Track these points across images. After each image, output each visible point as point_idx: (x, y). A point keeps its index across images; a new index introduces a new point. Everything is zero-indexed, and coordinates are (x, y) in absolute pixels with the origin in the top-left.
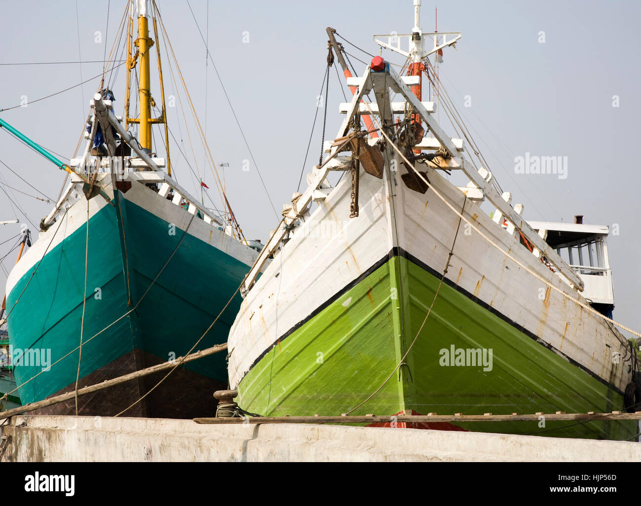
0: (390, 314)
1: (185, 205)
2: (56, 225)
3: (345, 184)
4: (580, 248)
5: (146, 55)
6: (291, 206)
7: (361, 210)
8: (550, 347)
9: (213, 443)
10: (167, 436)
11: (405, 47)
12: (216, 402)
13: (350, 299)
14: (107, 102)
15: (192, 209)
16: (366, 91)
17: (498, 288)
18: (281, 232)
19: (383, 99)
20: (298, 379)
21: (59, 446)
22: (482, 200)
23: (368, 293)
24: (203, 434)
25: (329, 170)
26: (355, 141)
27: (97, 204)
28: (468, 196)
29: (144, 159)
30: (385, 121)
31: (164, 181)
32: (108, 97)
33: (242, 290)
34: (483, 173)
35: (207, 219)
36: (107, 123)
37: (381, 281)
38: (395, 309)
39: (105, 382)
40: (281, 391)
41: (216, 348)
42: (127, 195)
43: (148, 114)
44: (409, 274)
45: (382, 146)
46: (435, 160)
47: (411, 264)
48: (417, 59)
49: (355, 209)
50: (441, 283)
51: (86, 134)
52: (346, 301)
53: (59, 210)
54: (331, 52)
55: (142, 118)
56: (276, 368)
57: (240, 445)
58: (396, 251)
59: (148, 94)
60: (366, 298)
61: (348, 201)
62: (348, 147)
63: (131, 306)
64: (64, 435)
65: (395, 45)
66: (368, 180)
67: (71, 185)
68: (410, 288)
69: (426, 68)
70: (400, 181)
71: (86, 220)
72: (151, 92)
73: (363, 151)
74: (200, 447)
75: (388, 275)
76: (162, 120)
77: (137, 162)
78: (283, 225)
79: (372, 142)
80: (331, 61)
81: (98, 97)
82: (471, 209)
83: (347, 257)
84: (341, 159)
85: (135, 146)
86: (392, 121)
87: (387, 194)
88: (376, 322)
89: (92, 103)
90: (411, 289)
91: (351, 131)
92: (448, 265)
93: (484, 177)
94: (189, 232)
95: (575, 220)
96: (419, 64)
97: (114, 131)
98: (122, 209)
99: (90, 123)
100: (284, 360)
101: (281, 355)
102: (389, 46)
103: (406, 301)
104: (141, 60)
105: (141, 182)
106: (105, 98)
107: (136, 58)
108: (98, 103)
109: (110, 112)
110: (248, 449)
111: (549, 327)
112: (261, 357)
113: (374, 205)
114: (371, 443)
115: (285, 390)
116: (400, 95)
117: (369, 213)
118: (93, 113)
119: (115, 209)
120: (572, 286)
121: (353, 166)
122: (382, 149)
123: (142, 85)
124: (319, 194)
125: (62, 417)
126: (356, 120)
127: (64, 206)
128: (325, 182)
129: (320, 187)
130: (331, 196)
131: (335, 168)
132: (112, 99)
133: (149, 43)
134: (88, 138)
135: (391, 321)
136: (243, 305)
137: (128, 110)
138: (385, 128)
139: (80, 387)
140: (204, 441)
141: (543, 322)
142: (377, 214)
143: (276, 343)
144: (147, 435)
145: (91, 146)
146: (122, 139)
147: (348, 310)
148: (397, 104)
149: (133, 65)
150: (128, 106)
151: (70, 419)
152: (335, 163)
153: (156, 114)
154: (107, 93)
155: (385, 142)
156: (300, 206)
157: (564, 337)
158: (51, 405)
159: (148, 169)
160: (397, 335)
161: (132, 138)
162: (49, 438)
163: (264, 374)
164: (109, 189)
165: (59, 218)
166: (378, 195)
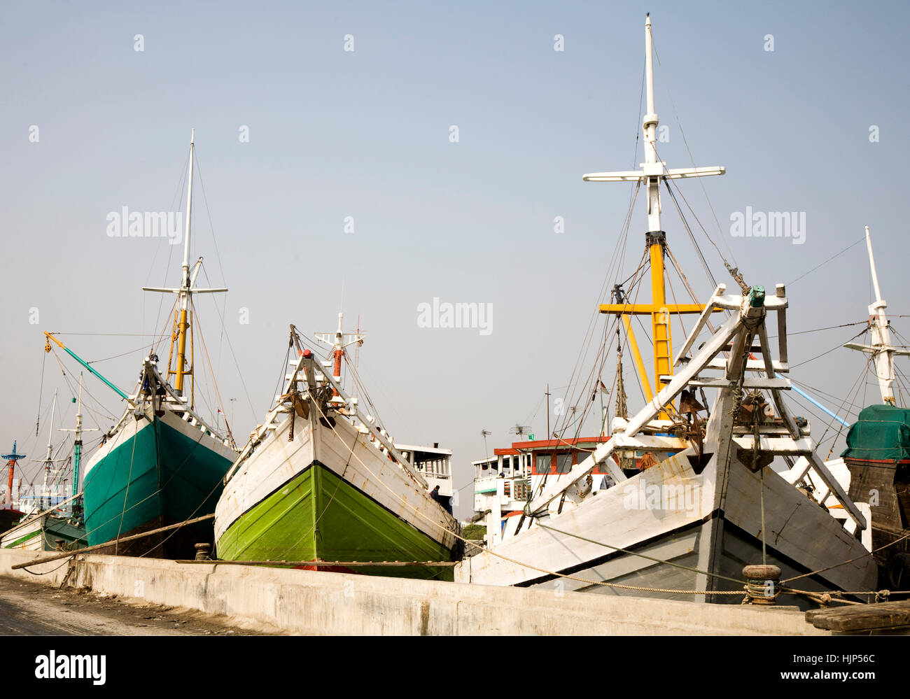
0: (310, 500)
1: (199, 426)
2: (117, 435)
3: (287, 422)
4: (437, 462)
5: (184, 333)
6: (255, 432)
7: (296, 437)
8: (406, 522)
9: (189, 575)
10: (164, 570)
11: (332, 341)
12: (196, 550)
13: (287, 490)
14: (154, 363)
15: (203, 429)
16: (300, 369)
17: (376, 486)
18: (249, 447)
19: (310, 374)
20: (255, 537)
21: (102, 574)
22: (368, 434)
23: (298, 487)
24: (185, 570)
25: (278, 412)
26: (293, 397)
27: (143, 424)
28: (360, 431)
29: (174, 397)
30: (310, 386)
31: (186, 411)
32: (155, 359)
33: (224, 482)
34: (369, 418)
35: (213, 435)
36: (152, 375)
37: (306, 480)
38: (313, 496)
39: (137, 535)
40: (244, 544)
41: (208, 516)
42: (162, 419)
43: (182, 368)
44: (323, 476)
45: (309, 400)
46: (340, 410)
47: (324, 470)
48: (339, 348)
49: (292, 436)
50: (341, 482)
51: (139, 381)
52: (285, 491)
53: (120, 425)
54: (292, 339)
55: (178, 371)
56: (242, 530)
57: (205, 577)
58: (315, 462)
59: (183, 356)
60: (297, 490)
61: (289, 431)
62: (289, 400)
63: (160, 487)
64: (106, 567)
65: (326, 339)
66: (299, 420)
67: (128, 411)
68: (323, 484)
69: (344, 354)
70: (319, 422)
71: (135, 434)
72: (186, 355)
73: (297, 402)
74: (182, 577)
75: (310, 476)
76: (191, 372)
77: (170, 398)
78: (250, 443)
79: (304, 397)
80: (291, 344)
81: (148, 359)
82: (362, 439)
83: (287, 464)
84: (285, 406)
85: (169, 389)
86: (315, 386)
87: (311, 428)
88: (302, 504)
89: (144, 363)
90: (324, 486)
91: (292, 391)
92: (345, 472)
93: (370, 421)
94: (200, 443)
95: (433, 445)
96: (340, 351)
97: (156, 379)
98: (159, 428)
99: (142, 374)
100: (247, 525)
101: (245, 523)
102: (323, 340)
103: (320, 492)
104: (180, 336)
105: (172, 411)
106: (153, 360)
107: (178, 334)
108: (147, 363)
109: (154, 369)
110: (209, 579)
111: (407, 510)
112: (233, 523)
113: (304, 434)
114: (276, 578)
115: (246, 544)
116: (320, 372)
117: (301, 439)
118: (144, 368)
119: (153, 428)
120: (422, 487)
121: (292, 411)
122: (309, 402)
123: (180, 351)
124: (272, 426)
125: (106, 556)
126: (295, 384)
127: (123, 424)
128: (276, 419)
129: (273, 422)
130: (279, 428)
131: (281, 412)
132: (157, 361)
133: (186, 326)
134: (140, 383)
135: (311, 504)
136: (225, 491)
137: (170, 366)
138: (310, 390)
139: (121, 537)
140: (185, 574)
141: (403, 507)
142: (305, 440)
143: (242, 515)
144: (153, 569)
145: (142, 388)
146: (161, 385)
147: (286, 496)
148: (319, 377)
149: (175, 339)
150: (170, 363)
151: (110, 557)
152: (281, 408)
153: (187, 369)
154: (154, 357)
155: (310, 399)
156: (261, 432)
157: (415, 517)
158: (101, 548)
159: (177, 403)
160: (314, 513)
161: (167, 384)
162: (97, 569)
163: (235, 533)
164: (151, 415)
165: (120, 430)
166: (306, 428)
